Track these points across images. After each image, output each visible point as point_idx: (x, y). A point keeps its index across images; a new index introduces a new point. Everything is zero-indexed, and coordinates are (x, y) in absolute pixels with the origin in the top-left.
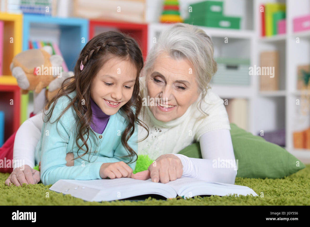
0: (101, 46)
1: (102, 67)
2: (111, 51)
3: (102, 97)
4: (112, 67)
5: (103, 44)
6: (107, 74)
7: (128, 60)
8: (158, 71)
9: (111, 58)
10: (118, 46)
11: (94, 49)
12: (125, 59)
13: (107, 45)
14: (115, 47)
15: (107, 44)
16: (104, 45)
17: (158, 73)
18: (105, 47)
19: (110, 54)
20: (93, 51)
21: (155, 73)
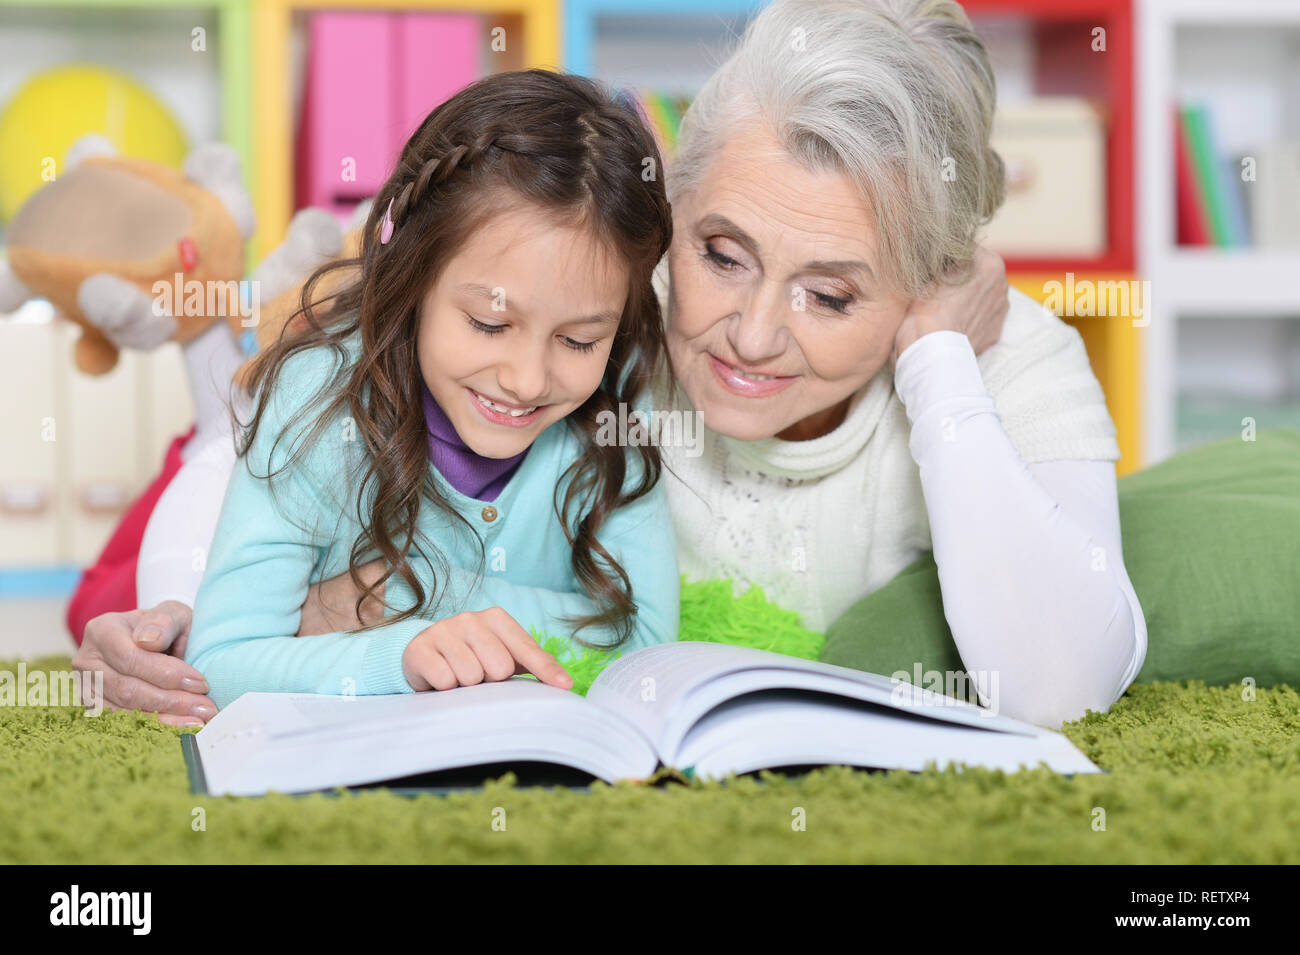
0: (469, 146)
1: (463, 246)
2: (507, 177)
3: (457, 380)
4: (503, 252)
5: (475, 138)
6: (481, 281)
7: (580, 226)
8: (726, 214)
9: (506, 210)
10: (542, 154)
11: (438, 158)
12: (567, 219)
13: (494, 144)
14: (526, 158)
15: (492, 141)
16: (479, 144)
17: (725, 222)
18: (483, 155)
19: (501, 188)
20: (433, 164)
21: (711, 219)
